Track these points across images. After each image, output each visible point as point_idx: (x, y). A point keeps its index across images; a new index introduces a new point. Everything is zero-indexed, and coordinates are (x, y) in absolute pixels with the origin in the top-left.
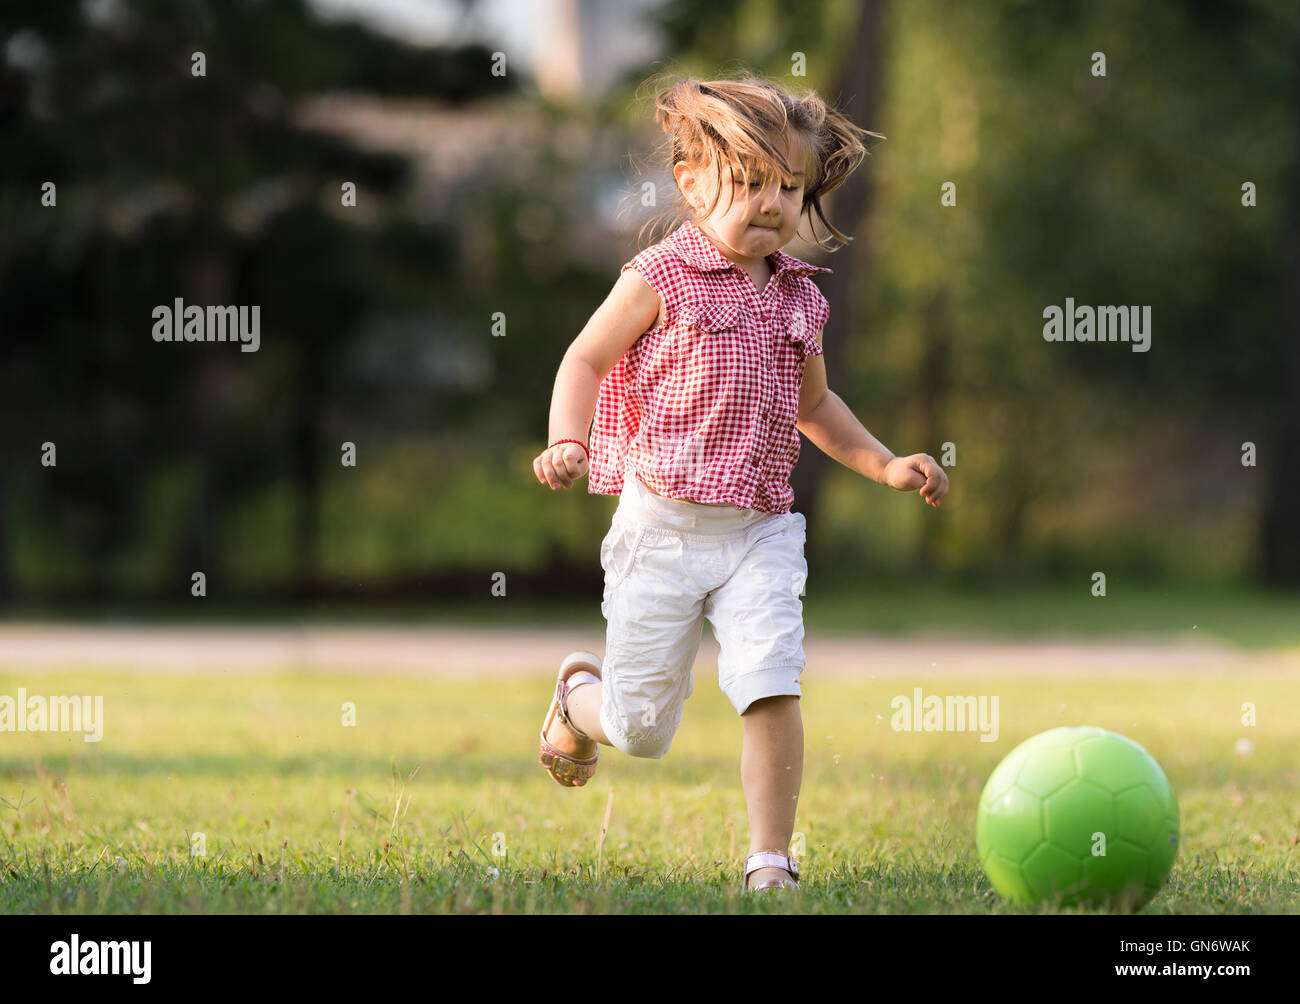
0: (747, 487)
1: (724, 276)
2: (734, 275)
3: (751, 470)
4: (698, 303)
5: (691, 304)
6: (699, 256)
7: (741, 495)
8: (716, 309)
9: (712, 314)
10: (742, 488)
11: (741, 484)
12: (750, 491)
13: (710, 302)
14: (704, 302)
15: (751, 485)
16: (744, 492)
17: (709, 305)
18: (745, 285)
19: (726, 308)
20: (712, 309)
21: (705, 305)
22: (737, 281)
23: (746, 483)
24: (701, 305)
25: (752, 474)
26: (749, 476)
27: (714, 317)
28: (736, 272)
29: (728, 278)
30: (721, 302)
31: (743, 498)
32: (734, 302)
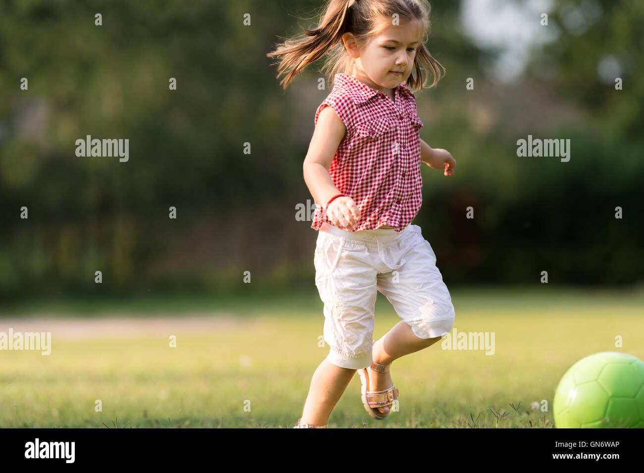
0: (395, 216)
1: (374, 100)
2: (380, 97)
3: (396, 206)
4: (365, 122)
5: (362, 124)
6: (358, 92)
7: (392, 220)
8: (376, 123)
9: (374, 126)
10: (392, 217)
11: (391, 214)
12: (397, 218)
13: (372, 120)
14: (368, 120)
15: (397, 214)
16: (393, 218)
17: (372, 122)
18: (387, 101)
19: (381, 120)
20: (374, 123)
21: (370, 123)
22: (382, 100)
23: (394, 214)
24: (367, 123)
25: (397, 208)
26: (395, 210)
27: (376, 128)
28: (380, 95)
29: (377, 101)
30: (378, 117)
31: (393, 222)
32: (384, 115)
